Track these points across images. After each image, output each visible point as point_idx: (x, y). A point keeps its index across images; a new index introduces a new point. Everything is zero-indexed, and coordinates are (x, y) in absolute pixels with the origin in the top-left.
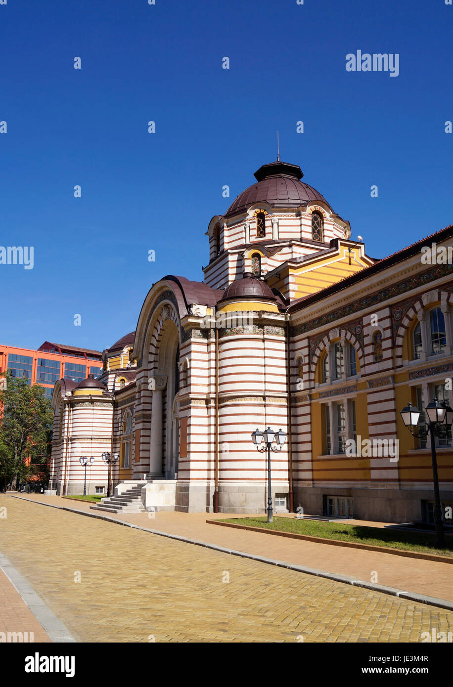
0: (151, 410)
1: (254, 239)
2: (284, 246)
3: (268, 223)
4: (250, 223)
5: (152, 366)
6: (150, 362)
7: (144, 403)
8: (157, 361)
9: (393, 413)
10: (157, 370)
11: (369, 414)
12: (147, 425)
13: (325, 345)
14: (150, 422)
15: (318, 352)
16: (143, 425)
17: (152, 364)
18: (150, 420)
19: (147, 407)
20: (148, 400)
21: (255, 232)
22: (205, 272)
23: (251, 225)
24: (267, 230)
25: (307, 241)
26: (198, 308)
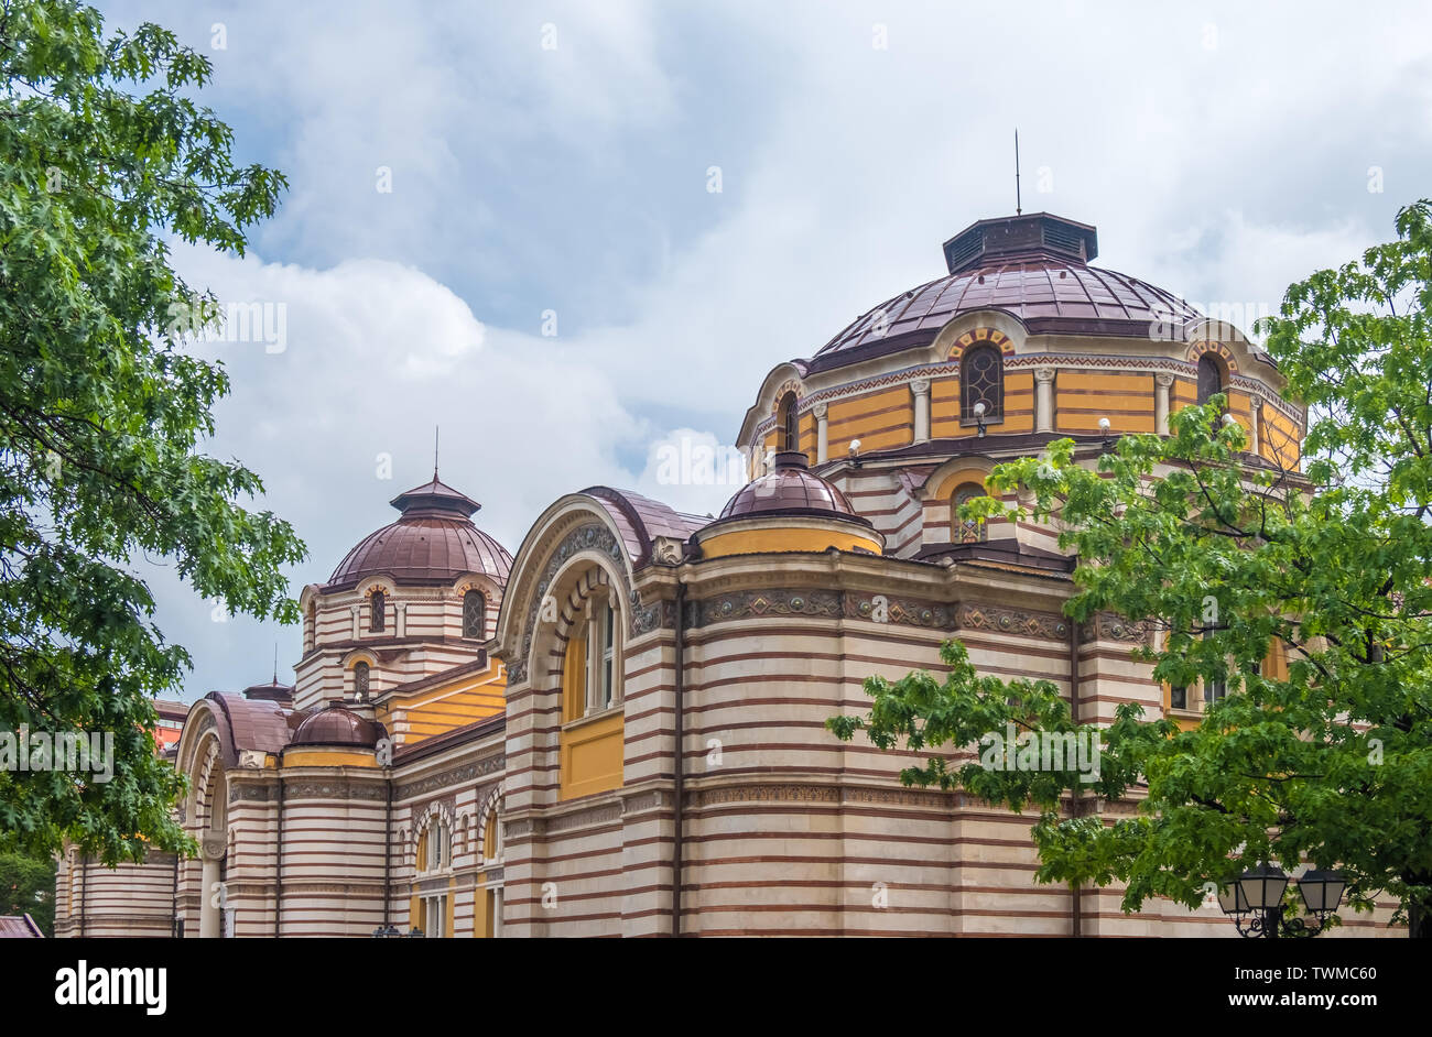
0: (200, 890)
1: (366, 634)
2: (412, 650)
3: (389, 610)
4: (361, 607)
5: (201, 822)
6: (198, 817)
7: (188, 880)
8: (209, 817)
9: (471, 920)
10: (209, 830)
11: (456, 918)
12: (194, 914)
13: (426, 820)
14: (199, 908)
15: (419, 829)
16: (188, 914)
17: (202, 820)
18: (197, 905)
19: (194, 885)
20: (195, 875)
21: (367, 622)
22: (298, 670)
23: (362, 610)
24: (388, 621)
25: (453, 640)
26: (252, 757)
